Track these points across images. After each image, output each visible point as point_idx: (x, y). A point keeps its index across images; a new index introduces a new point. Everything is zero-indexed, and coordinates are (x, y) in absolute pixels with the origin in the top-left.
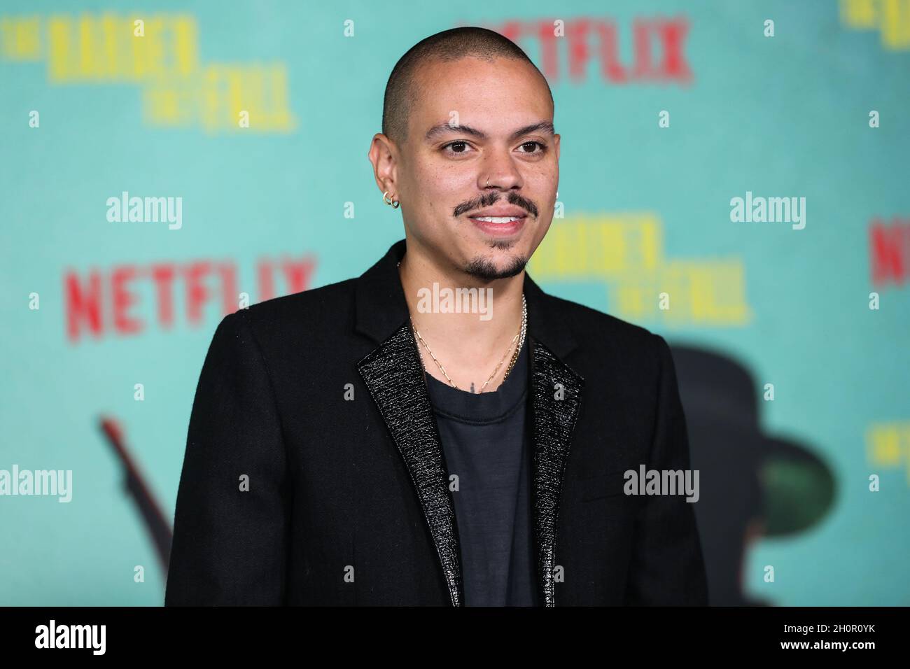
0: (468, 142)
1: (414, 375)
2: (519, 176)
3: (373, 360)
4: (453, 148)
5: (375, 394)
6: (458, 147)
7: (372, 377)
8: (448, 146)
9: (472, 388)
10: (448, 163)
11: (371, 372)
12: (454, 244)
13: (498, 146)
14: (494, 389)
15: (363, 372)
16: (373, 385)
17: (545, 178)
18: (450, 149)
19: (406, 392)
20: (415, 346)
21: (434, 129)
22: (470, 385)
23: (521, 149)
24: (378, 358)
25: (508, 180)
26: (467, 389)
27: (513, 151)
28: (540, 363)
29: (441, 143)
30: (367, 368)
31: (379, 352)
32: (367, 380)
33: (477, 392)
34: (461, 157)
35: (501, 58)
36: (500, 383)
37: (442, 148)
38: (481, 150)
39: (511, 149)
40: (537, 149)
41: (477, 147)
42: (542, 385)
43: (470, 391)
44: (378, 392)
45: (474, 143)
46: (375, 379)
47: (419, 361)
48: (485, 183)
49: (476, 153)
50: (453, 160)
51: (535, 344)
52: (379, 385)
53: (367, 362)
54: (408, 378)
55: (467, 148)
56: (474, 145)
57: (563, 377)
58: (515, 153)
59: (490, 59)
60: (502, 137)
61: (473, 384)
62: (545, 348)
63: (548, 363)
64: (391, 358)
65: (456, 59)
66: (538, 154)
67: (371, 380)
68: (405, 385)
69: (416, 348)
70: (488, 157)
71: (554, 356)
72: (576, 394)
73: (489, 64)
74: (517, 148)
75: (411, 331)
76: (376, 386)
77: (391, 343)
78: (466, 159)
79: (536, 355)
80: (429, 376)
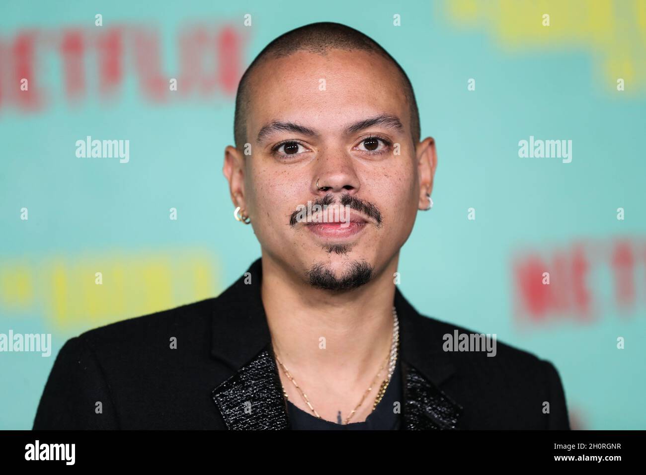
0: (302, 142)
1: (274, 405)
2: (355, 176)
3: (229, 387)
4: (285, 149)
5: (231, 425)
6: (291, 147)
7: (228, 407)
8: (279, 146)
9: (339, 418)
10: (282, 167)
11: (226, 401)
12: (294, 254)
13: (332, 143)
14: (363, 419)
15: (218, 401)
16: (229, 415)
17: (388, 180)
18: (281, 150)
19: (265, 424)
20: (275, 372)
21: (265, 130)
22: (336, 414)
23: (362, 146)
24: (235, 385)
25: (338, 179)
26: (333, 419)
27: (353, 149)
28: (413, 389)
29: (272, 145)
30: (222, 396)
31: (237, 380)
32: (222, 410)
33: (344, 423)
34: (292, 160)
35: (337, 50)
36: (369, 412)
37: (274, 150)
38: (315, 149)
39: (349, 148)
40: (381, 146)
41: (311, 147)
42: (414, 415)
43: (336, 421)
44: (234, 423)
45: (307, 142)
46: (231, 408)
47: (279, 389)
48: (320, 184)
49: (311, 154)
50: (285, 163)
51: (408, 369)
52: (236, 415)
53: (223, 389)
54: (268, 408)
55: (301, 150)
56: (308, 145)
57: (438, 405)
58: (354, 152)
59: (323, 51)
60: (334, 134)
61: (340, 413)
62: (418, 373)
63: (422, 390)
64: (250, 386)
65: (288, 54)
66: (382, 153)
67: (226, 409)
68: (264, 416)
69: (277, 374)
70: (321, 156)
71: (429, 382)
72: (453, 424)
73: (320, 57)
74: (357, 145)
75: (272, 357)
76: (233, 416)
77: (250, 369)
78: (300, 161)
79: (409, 381)
80: (291, 405)
